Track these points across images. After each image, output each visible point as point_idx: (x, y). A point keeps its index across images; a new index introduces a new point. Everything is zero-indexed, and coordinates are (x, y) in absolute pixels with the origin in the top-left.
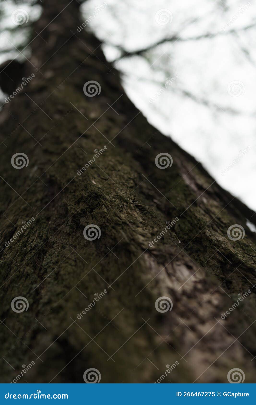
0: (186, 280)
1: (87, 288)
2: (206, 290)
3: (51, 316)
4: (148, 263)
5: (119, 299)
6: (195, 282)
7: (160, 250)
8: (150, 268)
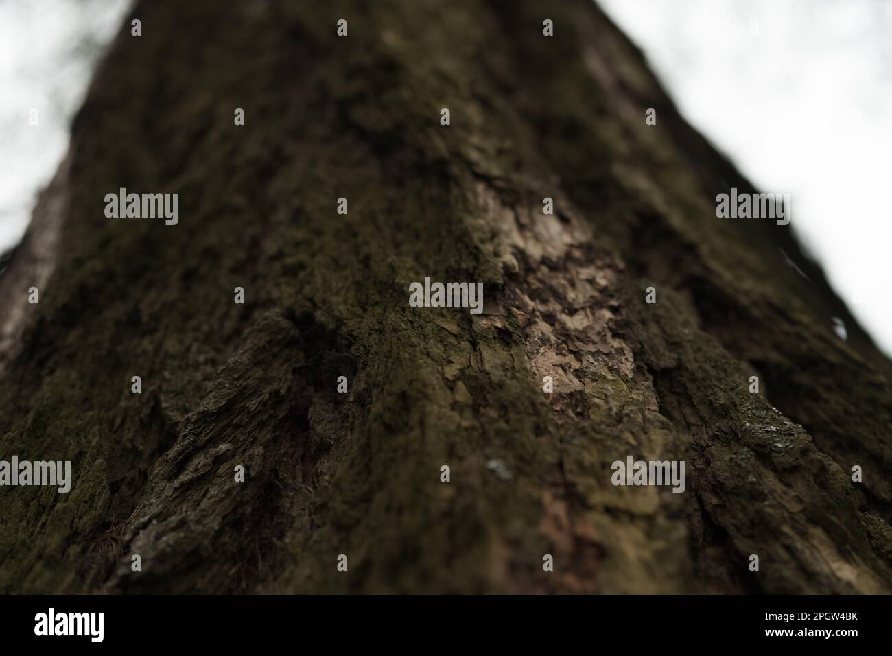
0: (551, 239)
1: (355, 235)
2: (589, 262)
3: (283, 280)
4: (481, 201)
5: (417, 257)
6: (571, 246)
7: (509, 181)
8: (485, 209)
